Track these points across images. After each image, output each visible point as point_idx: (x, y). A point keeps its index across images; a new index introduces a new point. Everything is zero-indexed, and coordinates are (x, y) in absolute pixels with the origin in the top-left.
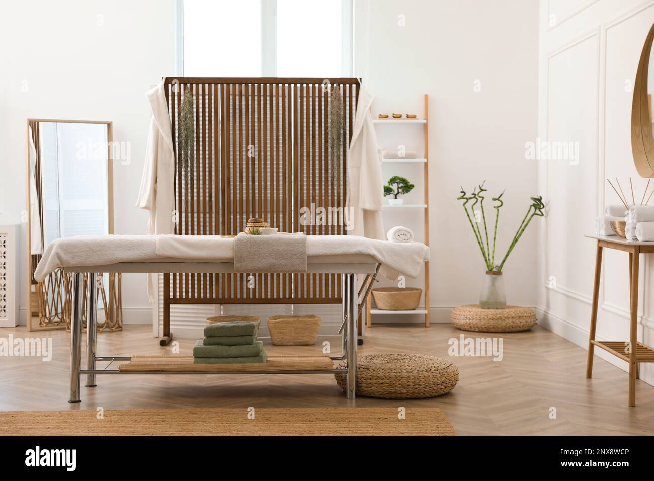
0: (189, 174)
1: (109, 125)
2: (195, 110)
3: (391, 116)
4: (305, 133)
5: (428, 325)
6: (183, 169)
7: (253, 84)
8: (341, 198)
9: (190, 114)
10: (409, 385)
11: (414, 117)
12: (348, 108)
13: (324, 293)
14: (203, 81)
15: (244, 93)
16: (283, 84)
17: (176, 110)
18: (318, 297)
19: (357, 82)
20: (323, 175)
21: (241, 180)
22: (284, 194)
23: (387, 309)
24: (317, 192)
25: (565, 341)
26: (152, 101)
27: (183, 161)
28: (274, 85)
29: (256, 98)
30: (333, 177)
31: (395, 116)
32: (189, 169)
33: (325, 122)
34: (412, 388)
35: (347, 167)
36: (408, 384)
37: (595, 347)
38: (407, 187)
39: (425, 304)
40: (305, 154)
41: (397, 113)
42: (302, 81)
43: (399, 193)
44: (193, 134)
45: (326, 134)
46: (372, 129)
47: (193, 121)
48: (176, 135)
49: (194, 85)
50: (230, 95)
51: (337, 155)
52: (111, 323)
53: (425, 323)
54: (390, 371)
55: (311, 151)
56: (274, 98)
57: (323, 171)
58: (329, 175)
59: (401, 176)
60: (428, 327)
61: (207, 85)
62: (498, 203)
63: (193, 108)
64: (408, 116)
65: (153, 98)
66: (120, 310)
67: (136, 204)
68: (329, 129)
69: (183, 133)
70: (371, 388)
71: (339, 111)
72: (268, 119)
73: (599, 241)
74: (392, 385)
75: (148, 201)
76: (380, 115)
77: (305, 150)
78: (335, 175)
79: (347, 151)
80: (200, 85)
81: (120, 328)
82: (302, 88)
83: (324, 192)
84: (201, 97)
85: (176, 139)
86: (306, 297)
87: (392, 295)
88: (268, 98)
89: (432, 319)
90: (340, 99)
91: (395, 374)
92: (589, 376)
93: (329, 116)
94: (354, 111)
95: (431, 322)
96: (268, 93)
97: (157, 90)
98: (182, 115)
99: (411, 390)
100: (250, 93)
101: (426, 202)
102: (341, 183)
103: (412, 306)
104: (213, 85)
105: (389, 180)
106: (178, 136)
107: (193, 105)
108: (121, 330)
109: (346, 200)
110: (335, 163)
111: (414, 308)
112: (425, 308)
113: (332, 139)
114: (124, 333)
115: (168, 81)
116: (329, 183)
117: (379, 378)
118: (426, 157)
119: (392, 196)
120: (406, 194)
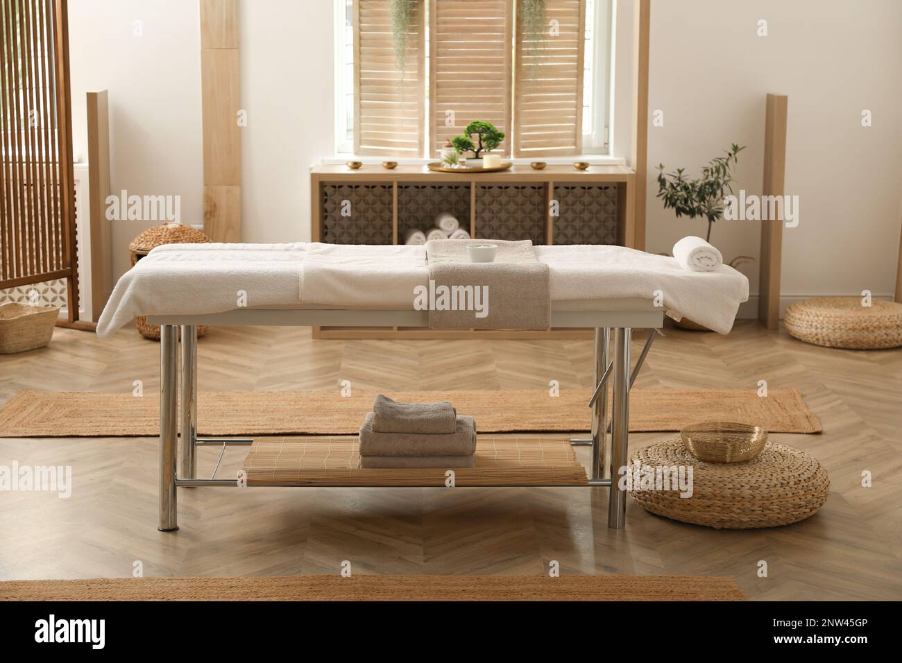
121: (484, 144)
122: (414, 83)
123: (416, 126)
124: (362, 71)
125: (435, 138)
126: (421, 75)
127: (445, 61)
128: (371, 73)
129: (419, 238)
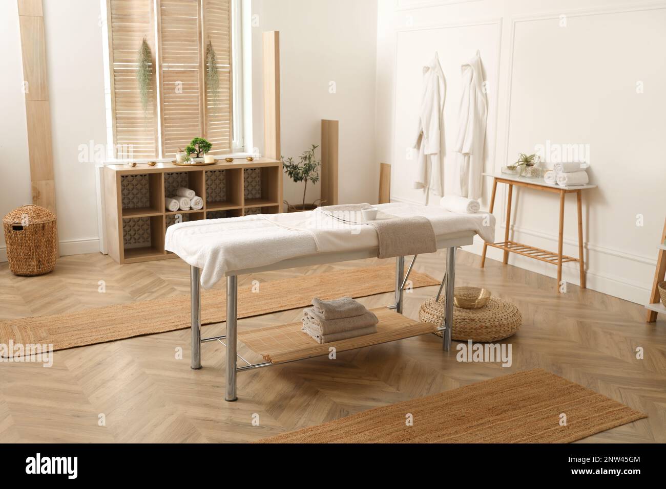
121: (201, 150)
122: (151, 118)
123: (154, 141)
124: (117, 112)
125: (164, 148)
126: (155, 113)
127: (168, 106)
128: (123, 113)
129: (175, 203)
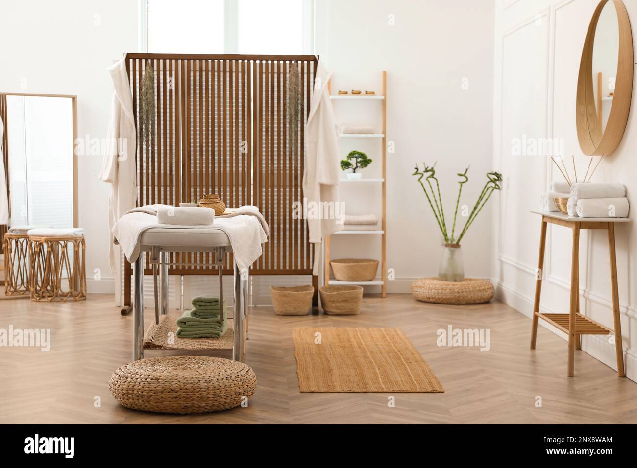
0: (150, 148)
1: (74, 99)
2: (156, 85)
3: (350, 92)
4: (264, 109)
5: (384, 295)
6: (144, 143)
7: (213, 61)
8: (299, 172)
9: (151, 89)
10: (208, 398)
11: (373, 93)
12: (305, 84)
13: (282, 264)
14: (164, 57)
15: (204, 69)
16: (243, 61)
17: (138, 85)
18: (276, 268)
19: (314, 59)
20: (282, 150)
21: (201, 155)
22: (243, 167)
23: (344, 279)
24: (276, 166)
25: (516, 312)
26: (113, 76)
27: (144, 135)
28: (234, 61)
29: (216, 74)
30: (291, 152)
31: (354, 92)
32: (150, 143)
33: (283, 98)
34: (213, 400)
35: (304, 142)
36: (208, 396)
37: (539, 319)
38: (365, 162)
39: (382, 275)
40: (264, 129)
41: (356, 89)
42: (261, 58)
43: (357, 167)
44: (154, 109)
45: (285, 110)
46: (329, 105)
47: (154, 96)
48: (138, 109)
49: (155, 61)
50: (190, 70)
51: (295, 130)
52: (75, 292)
53: (382, 294)
54: (185, 381)
55: (270, 126)
56: (234, 75)
57: (282, 146)
58: (287, 150)
59: (359, 151)
60: (385, 297)
61: (168, 61)
62: (463, 179)
63: (154, 83)
64: (367, 93)
65: (115, 73)
66: (84, 280)
67: (99, 177)
68: (288, 105)
69: (144, 109)
70: (162, 402)
71: (297, 88)
72: (228, 96)
73: (544, 217)
74: (188, 398)
75: (111, 174)
76: (340, 91)
77: (264, 126)
78: (293, 149)
79: (305, 126)
80: (161, 61)
81: (83, 297)
82: (261, 64)
83: (282, 166)
84: (162, 73)
85: (138, 114)
86: (264, 268)
87: (349, 266)
88: (228, 74)
89: (389, 290)
90: (298, 76)
91: (192, 385)
92: (533, 346)
93: (288, 93)
94: (311, 88)
95: (388, 292)
96: (228, 70)
97: (119, 66)
98: (143, 90)
99: (210, 403)
100: (210, 69)
101: (384, 176)
102: (299, 158)
103: (369, 278)
104: (174, 61)
105: (348, 154)
106: (140, 111)
107: (154, 80)
108: (85, 299)
109: (303, 175)
110: (293, 138)
111: (371, 279)
112: (382, 279)
113: (290, 114)
114: (88, 302)
115: (129, 56)
116: (288, 158)
117: (172, 390)
118: (384, 132)
119: (351, 170)
120: (364, 169)
